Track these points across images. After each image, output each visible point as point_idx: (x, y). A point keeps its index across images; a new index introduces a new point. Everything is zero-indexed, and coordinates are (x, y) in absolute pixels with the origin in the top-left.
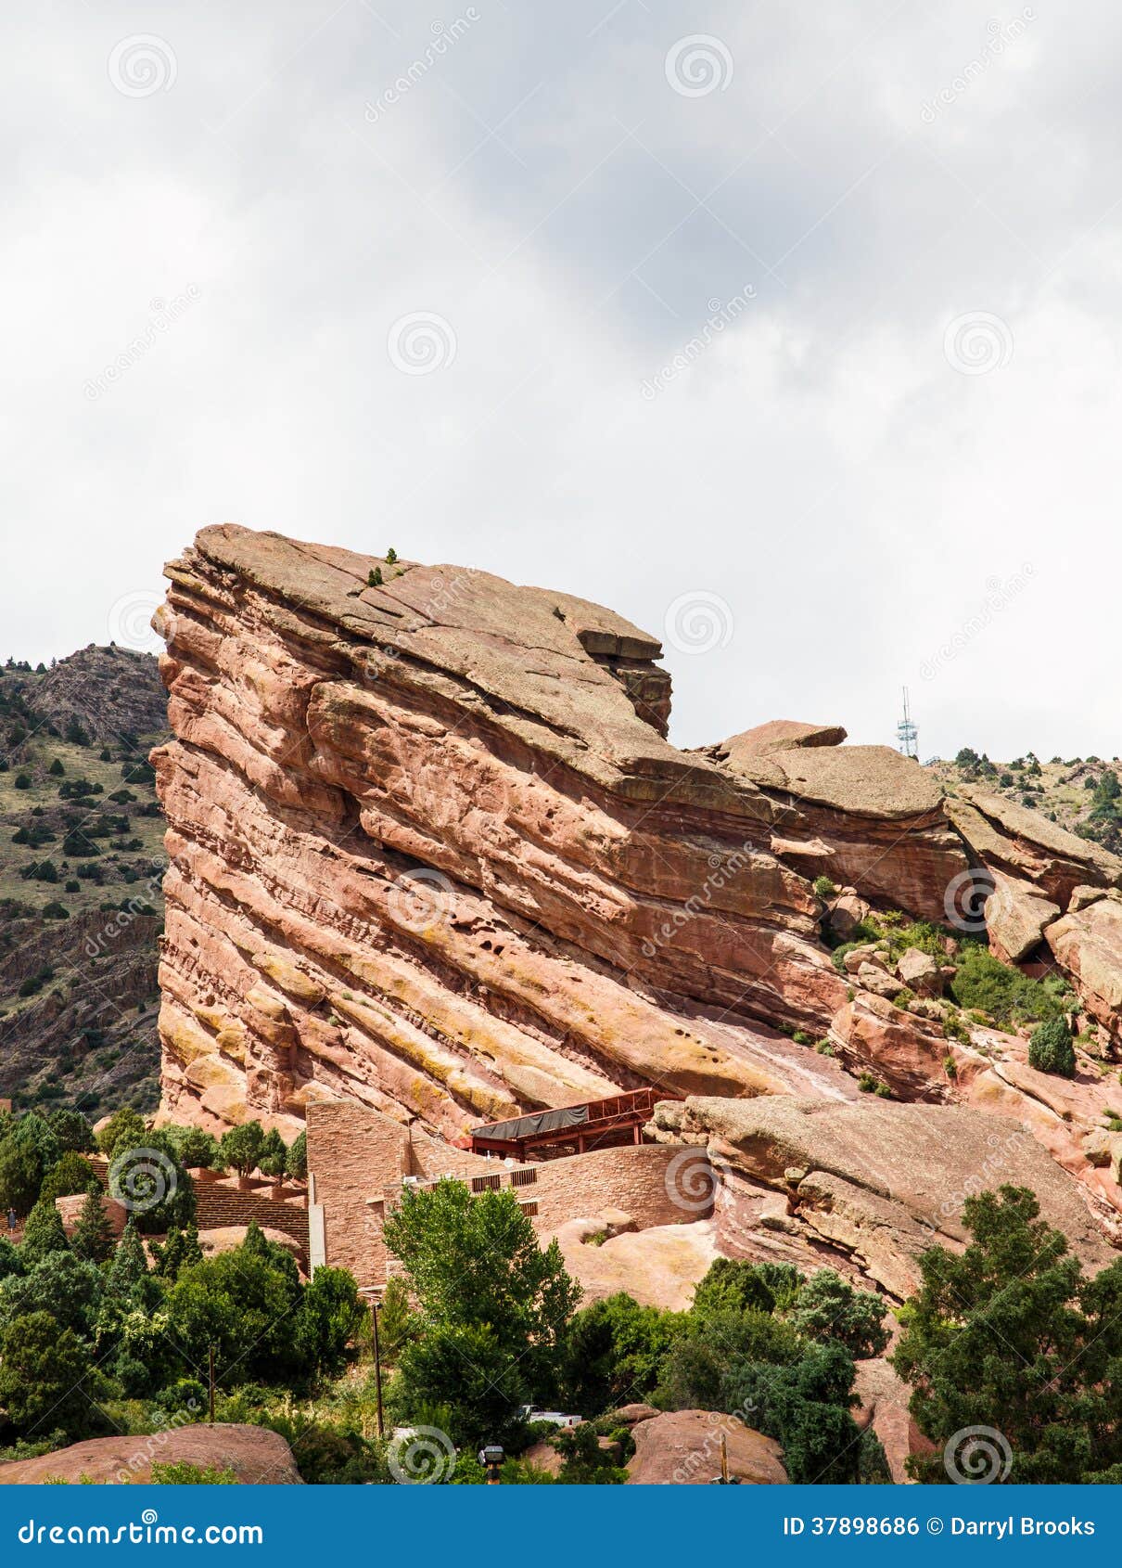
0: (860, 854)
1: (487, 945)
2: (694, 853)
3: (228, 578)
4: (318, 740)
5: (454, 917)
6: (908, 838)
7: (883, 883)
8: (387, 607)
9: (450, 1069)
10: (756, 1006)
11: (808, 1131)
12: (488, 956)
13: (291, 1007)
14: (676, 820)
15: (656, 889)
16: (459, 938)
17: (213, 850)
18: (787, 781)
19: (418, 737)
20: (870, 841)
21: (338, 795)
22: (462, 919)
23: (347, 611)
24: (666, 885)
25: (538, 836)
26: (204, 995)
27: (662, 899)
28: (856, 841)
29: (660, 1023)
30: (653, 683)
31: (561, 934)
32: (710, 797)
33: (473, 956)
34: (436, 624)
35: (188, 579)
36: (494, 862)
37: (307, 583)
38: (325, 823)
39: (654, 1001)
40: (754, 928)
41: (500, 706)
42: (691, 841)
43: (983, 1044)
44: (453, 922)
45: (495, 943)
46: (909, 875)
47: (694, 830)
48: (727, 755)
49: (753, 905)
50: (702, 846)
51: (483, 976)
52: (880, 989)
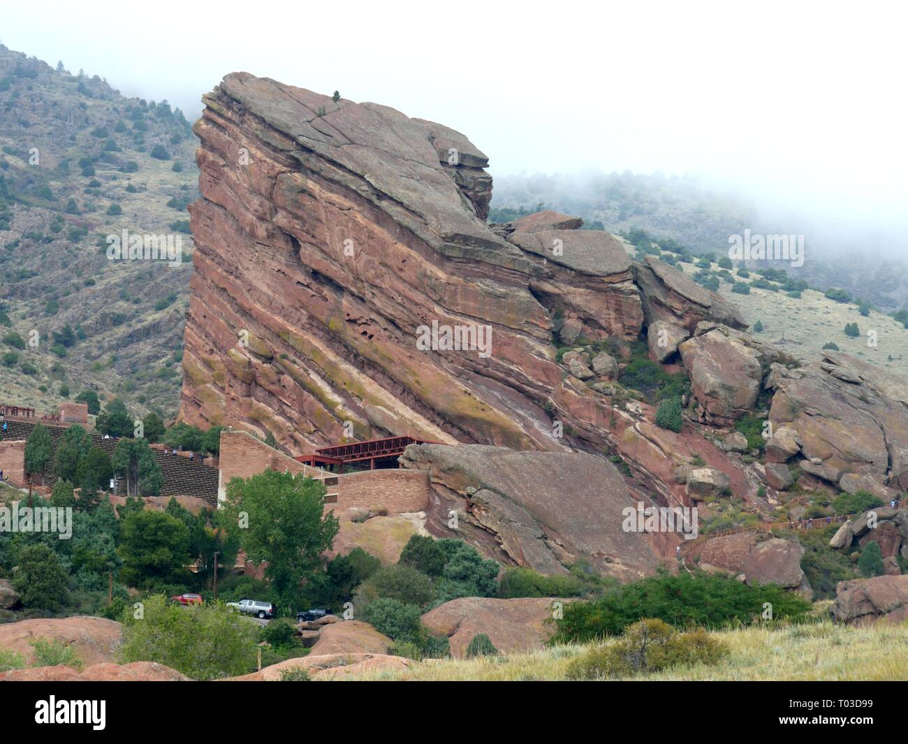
0: (581, 294)
1: (365, 333)
2: (482, 289)
3: (236, 106)
4: (279, 207)
5: (348, 315)
6: (608, 287)
7: (593, 312)
8: (325, 131)
9: (337, 404)
10: (512, 380)
11: (484, 466)
12: (364, 340)
13: (254, 360)
14: (475, 269)
15: (459, 309)
16: (349, 327)
17: (219, 264)
18: (543, 249)
19: (335, 209)
20: (587, 287)
21: (289, 239)
22: (352, 317)
23: (301, 133)
24: (465, 307)
25: (398, 273)
26: (208, 348)
27: (463, 314)
28: (579, 287)
29: (456, 386)
30: (481, 182)
31: (406, 330)
32: (495, 257)
33: (356, 339)
34: (353, 143)
35: (215, 106)
36: (373, 286)
37: (280, 114)
38: (281, 255)
39: (453, 373)
40: (513, 334)
41: (382, 196)
42: (481, 283)
43: (633, 410)
44: (347, 318)
45: (369, 332)
46: (608, 308)
47: (485, 276)
48: (513, 230)
49: (513, 321)
50: (488, 286)
51: (361, 351)
52: (580, 374)
